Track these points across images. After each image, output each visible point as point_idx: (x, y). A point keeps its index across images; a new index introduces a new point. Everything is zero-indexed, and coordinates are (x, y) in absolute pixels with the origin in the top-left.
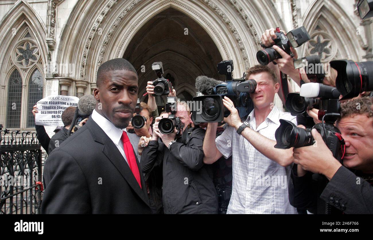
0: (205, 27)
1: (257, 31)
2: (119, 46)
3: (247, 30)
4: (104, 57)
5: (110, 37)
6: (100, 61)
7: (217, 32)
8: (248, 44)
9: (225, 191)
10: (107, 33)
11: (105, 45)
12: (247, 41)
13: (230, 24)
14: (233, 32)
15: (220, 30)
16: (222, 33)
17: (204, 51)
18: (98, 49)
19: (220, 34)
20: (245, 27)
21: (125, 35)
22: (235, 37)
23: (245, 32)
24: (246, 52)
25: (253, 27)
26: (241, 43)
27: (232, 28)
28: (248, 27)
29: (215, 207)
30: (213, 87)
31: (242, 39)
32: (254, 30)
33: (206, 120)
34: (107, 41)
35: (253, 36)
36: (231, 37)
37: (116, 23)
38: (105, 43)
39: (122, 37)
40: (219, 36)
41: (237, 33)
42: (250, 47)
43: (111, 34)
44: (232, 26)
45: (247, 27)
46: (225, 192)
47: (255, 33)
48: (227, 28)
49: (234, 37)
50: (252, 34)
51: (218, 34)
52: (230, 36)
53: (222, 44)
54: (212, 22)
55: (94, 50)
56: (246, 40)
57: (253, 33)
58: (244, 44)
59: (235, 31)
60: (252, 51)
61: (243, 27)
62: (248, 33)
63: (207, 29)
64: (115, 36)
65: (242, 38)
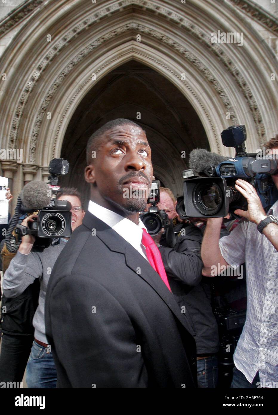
0: (181, 87)
1: (252, 92)
2: (61, 113)
3: (239, 91)
4: (41, 128)
5: (49, 101)
6: (36, 134)
7: (197, 94)
8: (240, 109)
9: (228, 318)
10: (45, 96)
11: (42, 111)
12: (238, 106)
13: (214, 82)
14: (219, 94)
15: (202, 91)
16: (204, 95)
17: (178, 120)
18: (33, 117)
19: (201, 96)
20: (236, 86)
21: (69, 97)
22: (222, 100)
23: (236, 94)
24: (238, 121)
25: (246, 87)
26: (230, 108)
27: (218, 88)
28: (241, 87)
29: (214, 341)
30: (215, 165)
31: (232, 103)
32: (248, 90)
33: (203, 214)
34: (45, 106)
35: (247, 98)
36: (217, 100)
37: (58, 81)
38: (43, 109)
39: (66, 100)
40: (201, 99)
41: (224, 94)
42: (243, 114)
43: (50, 96)
44: (218, 85)
45: (239, 87)
46: (228, 320)
47: (250, 95)
48: (210, 87)
49: (220, 100)
50: (246, 97)
51: (199, 96)
52: (215, 99)
53: (204, 110)
54: (190, 80)
55: (27, 119)
56: (237, 104)
57: (247, 95)
58: (235, 110)
59: (222, 92)
60: (245, 119)
61: (232, 86)
62: (239, 95)
63: (184, 89)
64: (55, 99)
65: (233, 101)
